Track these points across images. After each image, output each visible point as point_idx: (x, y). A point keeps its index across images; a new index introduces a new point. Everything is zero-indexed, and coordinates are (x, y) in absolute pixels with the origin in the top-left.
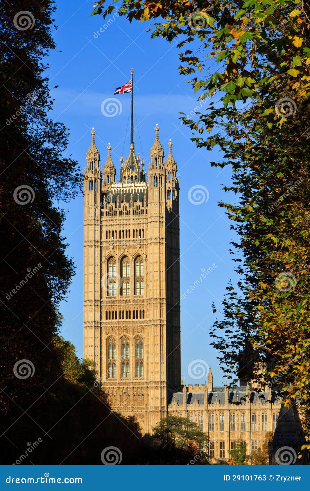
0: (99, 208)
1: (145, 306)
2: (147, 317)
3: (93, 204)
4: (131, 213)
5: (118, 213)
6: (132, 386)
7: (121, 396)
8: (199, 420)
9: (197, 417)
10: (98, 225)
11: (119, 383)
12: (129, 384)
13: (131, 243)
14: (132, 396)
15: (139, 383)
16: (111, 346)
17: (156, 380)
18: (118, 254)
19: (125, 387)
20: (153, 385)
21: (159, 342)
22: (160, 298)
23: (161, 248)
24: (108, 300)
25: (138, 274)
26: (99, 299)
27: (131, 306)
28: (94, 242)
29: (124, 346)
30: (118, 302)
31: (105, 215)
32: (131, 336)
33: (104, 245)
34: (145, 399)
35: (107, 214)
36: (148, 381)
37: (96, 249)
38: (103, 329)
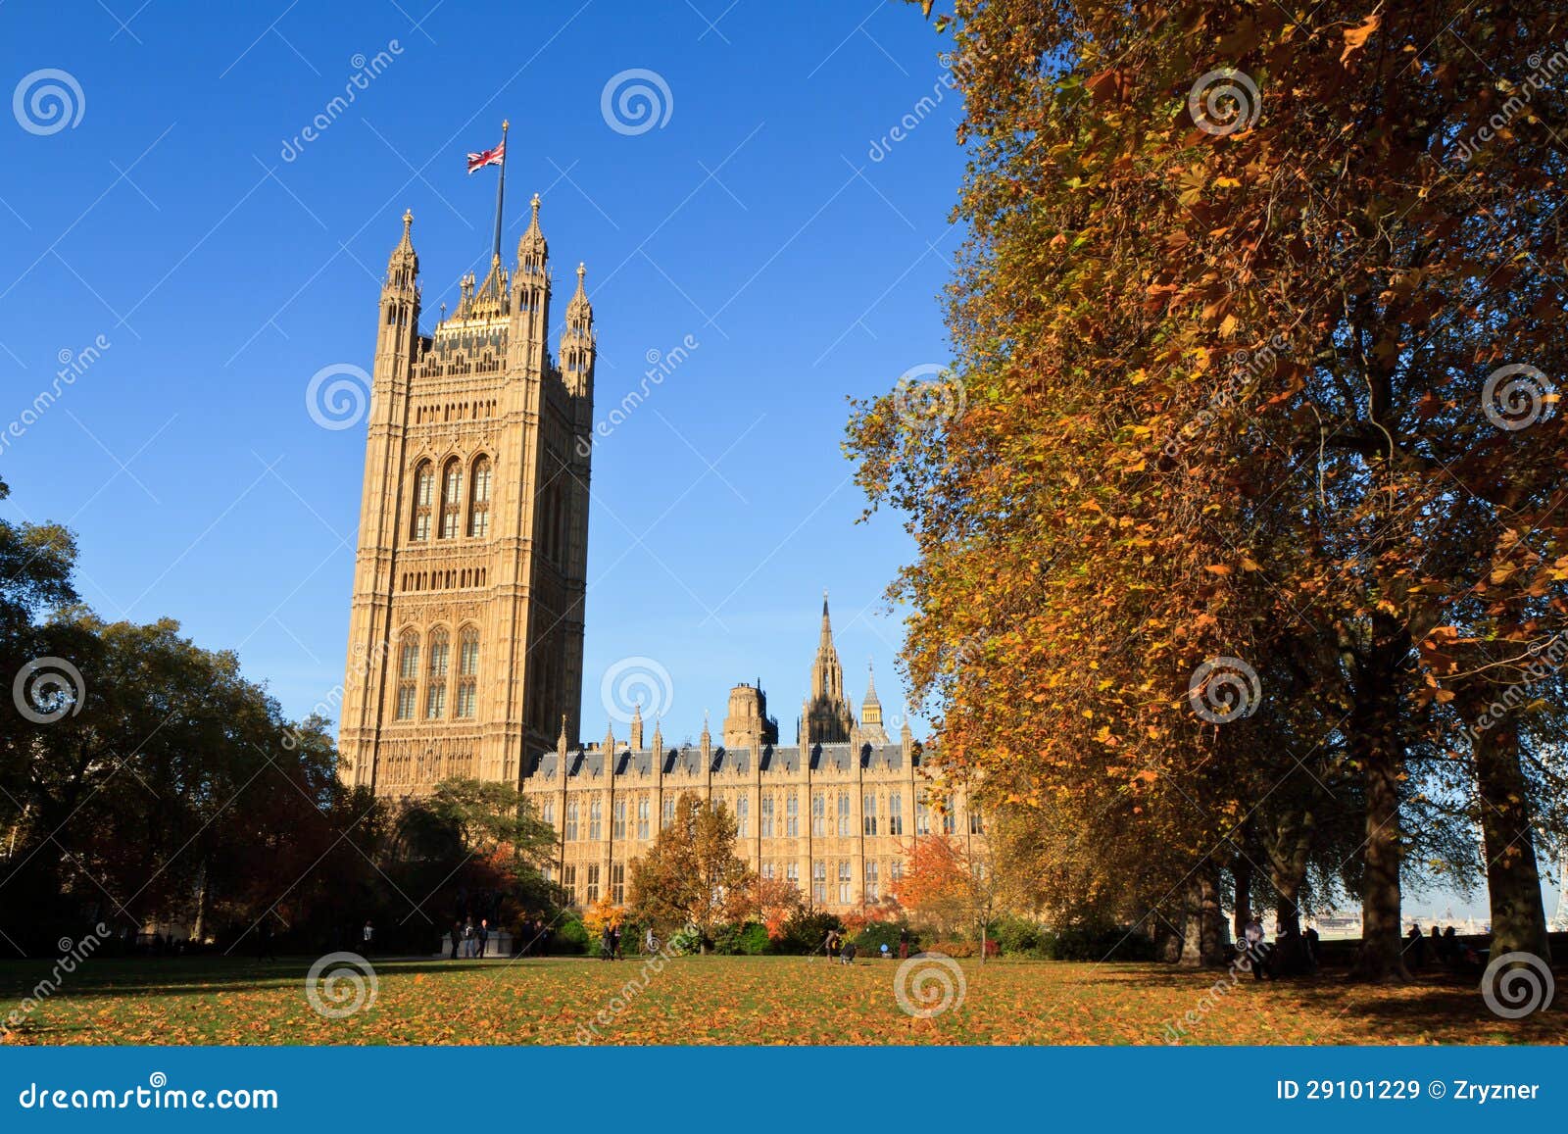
0: (406, 361)
1: (487, 558)
2: (489, 584)
3: (393, 350)
4: (473, 368)
5: (445, 370)
6: (445, 736)
7: (421, 759)
8: (592, 814)
9: (588, 807)
10: (400, 394)
11: (418, 730)
12: (440, 732)
13: (468, 429)
14: (444, 759)
15: (462, 731)
16: (407, 649)
17: (496, 720)
18: (437, 454)
19: (430, 739)
20: (490, 731)
21: (508, 636)
22: (518, 539)
23: (527, 433)
24: (410, 548)
25: (479, 497)
26: (390, 546)
27: (458, 561)
28: (387, 427)
29: (437, 648)
30: (430, 552)
31: (418, 374)
32: (451, 625)
33: (411, 434)
34: (473, 767)
35: (425, 374)
36: (482, 724)
37: (392, 442)
38: (394, 612)
